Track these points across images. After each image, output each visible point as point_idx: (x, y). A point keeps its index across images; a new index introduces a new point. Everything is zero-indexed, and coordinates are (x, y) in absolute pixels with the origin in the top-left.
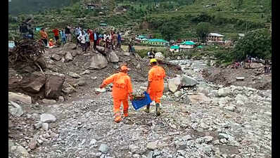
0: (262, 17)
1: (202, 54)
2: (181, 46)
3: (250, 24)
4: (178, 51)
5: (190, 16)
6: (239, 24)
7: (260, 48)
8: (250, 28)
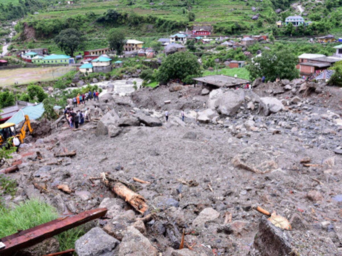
0: (184, 12)
1: (122, 72)
2: (95, 64)
3: (171, 23)
4: (91, 70)
5: (93, 15)
6: (159, 25)
7: (180, 70)
8: (173, 28)
